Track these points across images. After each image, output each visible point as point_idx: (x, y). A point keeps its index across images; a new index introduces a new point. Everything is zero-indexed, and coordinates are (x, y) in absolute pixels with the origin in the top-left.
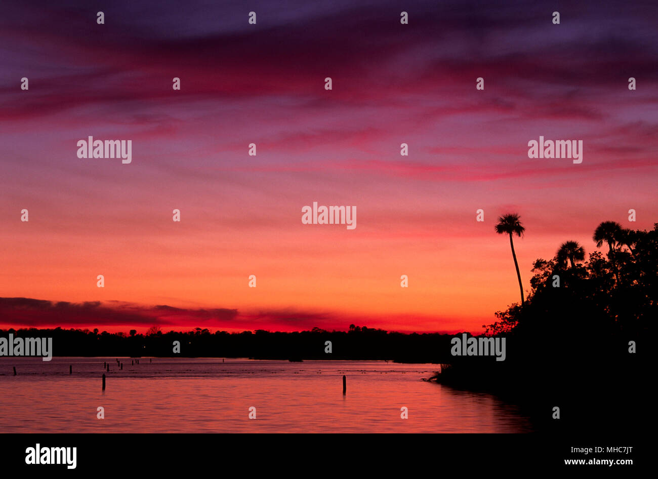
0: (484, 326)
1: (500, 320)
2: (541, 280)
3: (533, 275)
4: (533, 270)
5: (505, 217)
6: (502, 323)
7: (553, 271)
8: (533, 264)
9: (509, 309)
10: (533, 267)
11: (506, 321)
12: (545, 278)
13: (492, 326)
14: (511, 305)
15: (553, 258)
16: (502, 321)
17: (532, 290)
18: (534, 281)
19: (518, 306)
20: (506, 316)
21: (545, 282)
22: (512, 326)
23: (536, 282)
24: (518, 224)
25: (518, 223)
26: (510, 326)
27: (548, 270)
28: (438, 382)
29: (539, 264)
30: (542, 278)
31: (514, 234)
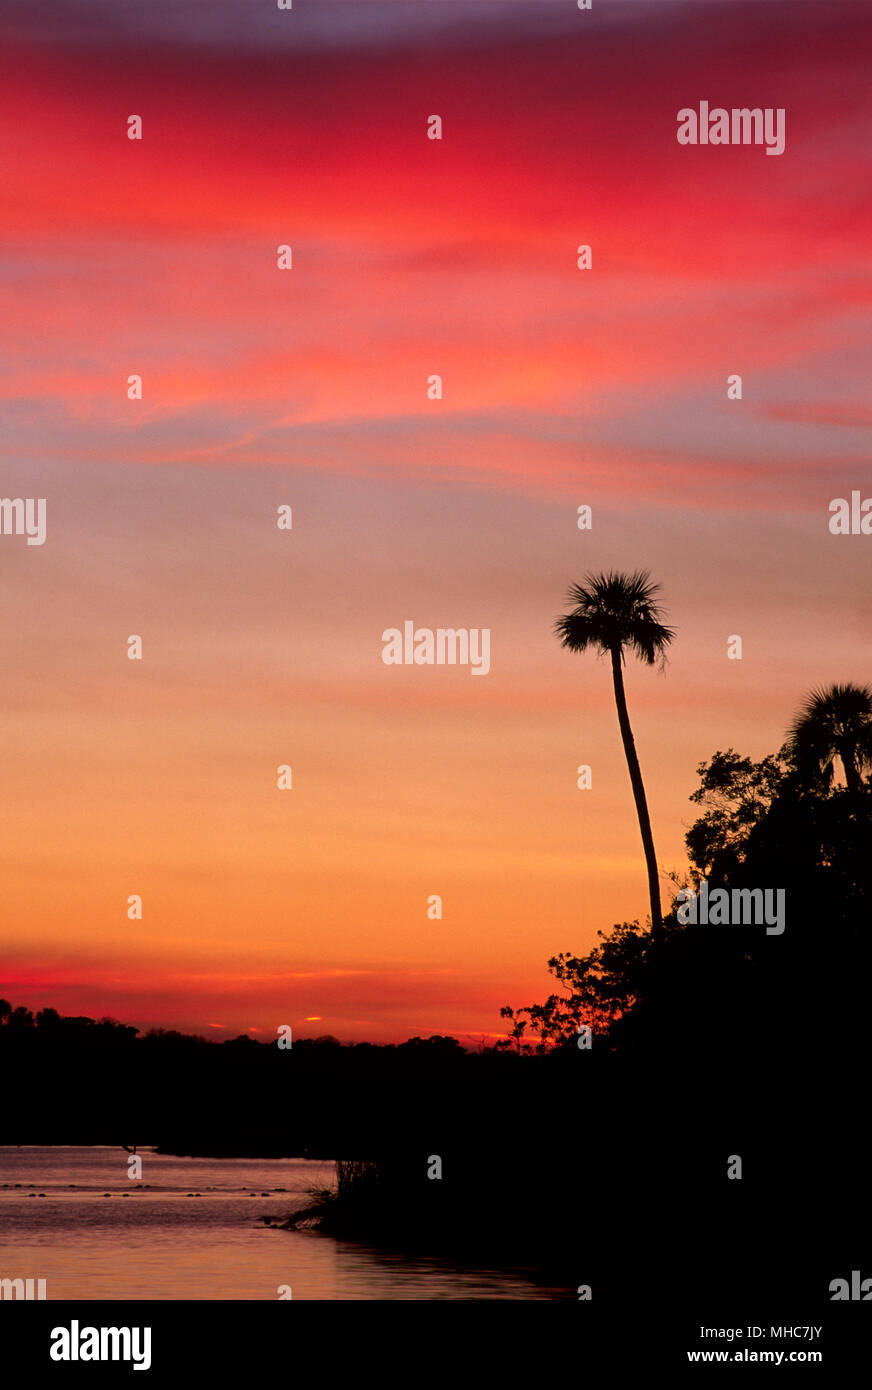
0: (507, 1012)
1: (566, 990)
2: (729, 832)
3: (698, 812)
4: (698, 796)
5: (598, 588)
6: (574, 1002)
7: (774, 801)
8: (701, 772)
9: (604, 946)
10: (697, 783)
11: (592, 993)
12: (743, 829)
13: (536, 1011)
14: (609, 932)
15: (776, 751)
16: (577, 992)
17: (694, 873)
18: (701, 839)
19: (639, 934)
20: (592, 972)
21: (744, 845)
22: (613, 1012)
23: (710, 842)
24: (647, 615)
25: (645, 609)
26: (607, 1014)
27: (759, 798)
28: (322, 1231)
29: (721, 773)
30: (734, 827)
31: (631, 653)
